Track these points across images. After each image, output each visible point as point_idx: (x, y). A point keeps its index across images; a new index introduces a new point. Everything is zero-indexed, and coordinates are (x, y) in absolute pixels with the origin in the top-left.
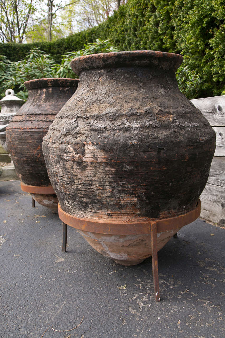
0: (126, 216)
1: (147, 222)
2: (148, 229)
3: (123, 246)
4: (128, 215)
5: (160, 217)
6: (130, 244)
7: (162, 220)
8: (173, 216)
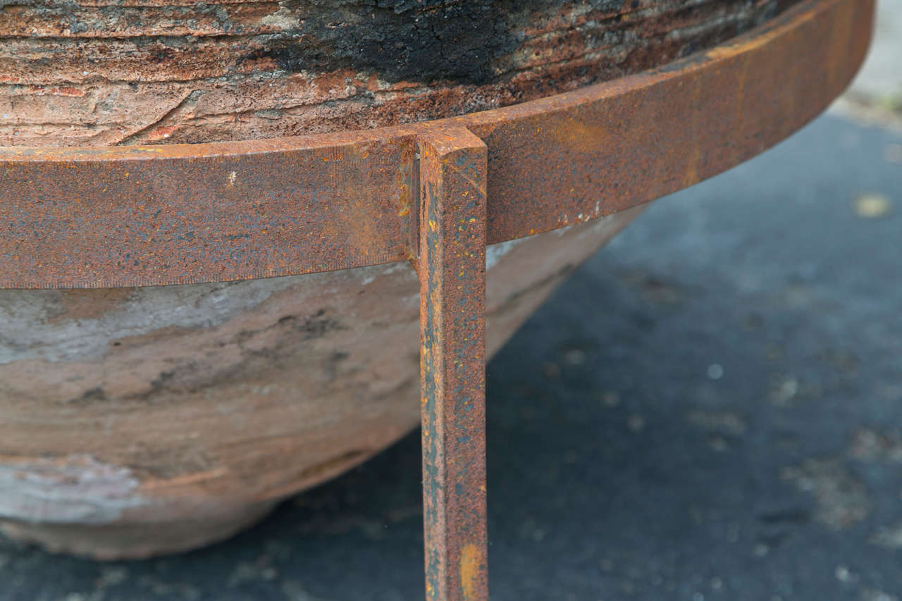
0: (129, 63)
1: (379, 134)
2: (388, 207)
3: (95, 395)
4: (159, 56)
5: (515, 70)
6: (165, 376)
7: (540, 106)
8: (643, 60)
